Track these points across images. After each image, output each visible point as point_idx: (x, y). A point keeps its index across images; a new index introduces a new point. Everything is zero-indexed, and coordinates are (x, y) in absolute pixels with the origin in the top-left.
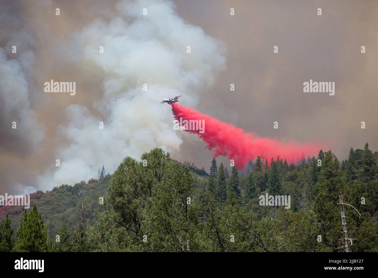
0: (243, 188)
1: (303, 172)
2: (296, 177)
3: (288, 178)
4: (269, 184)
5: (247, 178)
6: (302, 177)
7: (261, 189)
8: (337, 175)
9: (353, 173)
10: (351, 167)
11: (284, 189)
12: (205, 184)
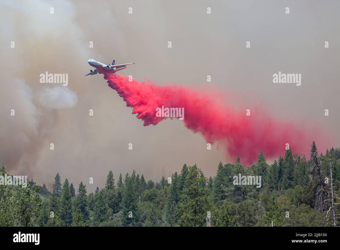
0: (92, 210)
1: (164, 190)
2: (155, 196)
3: (145, 198)
4: (122, 204)
5: (97, 197)
6: (162, 196)
7: (114, 210)
8: (203, 194)
9: (223, 192)
10: (220, 185)
11: (140, 210)
12: (47, 204)
